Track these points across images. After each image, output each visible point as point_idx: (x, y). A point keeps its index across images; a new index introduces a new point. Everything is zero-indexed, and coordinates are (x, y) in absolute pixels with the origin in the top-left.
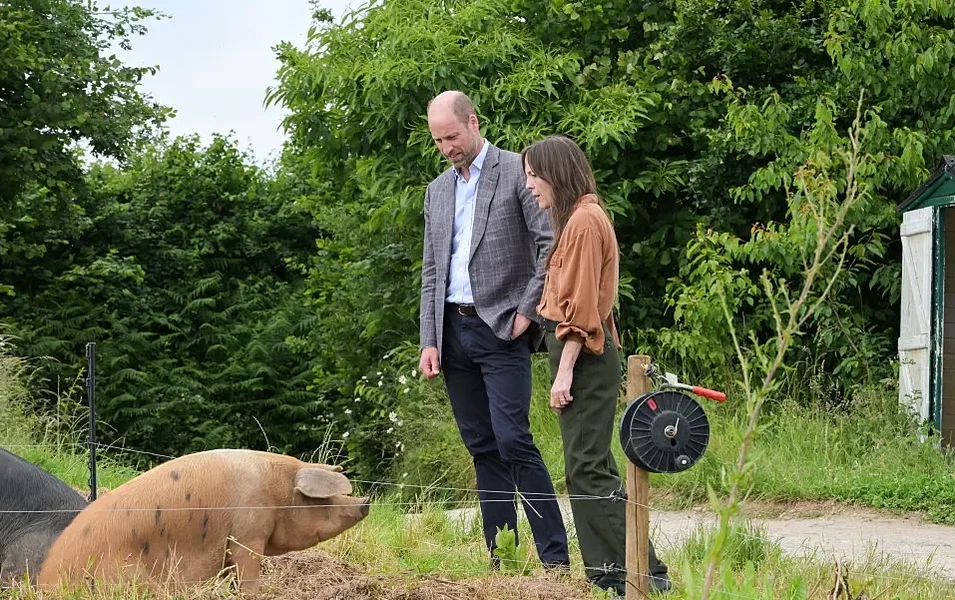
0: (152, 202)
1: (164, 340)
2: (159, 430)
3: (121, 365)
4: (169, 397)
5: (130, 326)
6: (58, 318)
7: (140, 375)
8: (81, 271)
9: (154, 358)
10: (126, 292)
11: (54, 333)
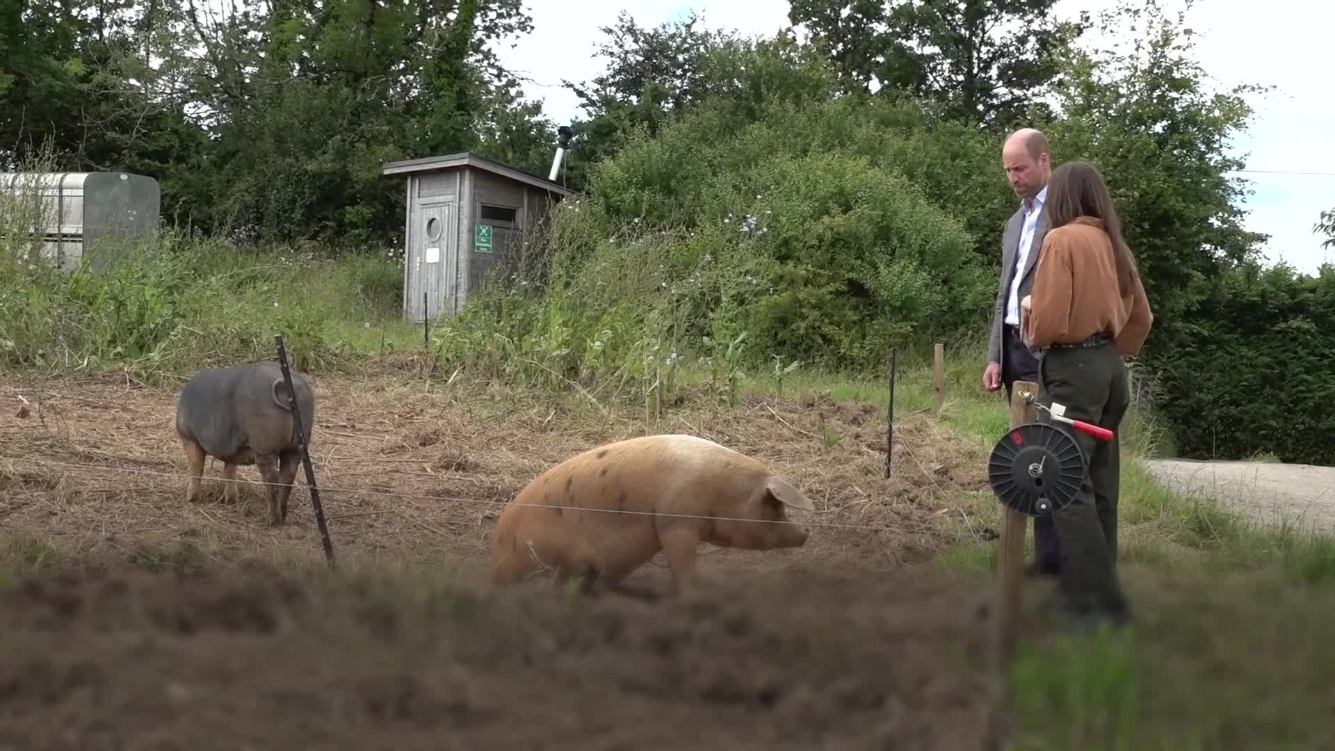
0: (1326, 294)
1: (1325, 362)
2: (1317, 406)
3: (1300, 372)
4: (1325, 389)
5: (1309, 354)
6: (1271, 348)
7: (1310, 378)
8: (1283, 325)
9: (1320, 370)
10: (1308, 337)
11: (1269, 355)
